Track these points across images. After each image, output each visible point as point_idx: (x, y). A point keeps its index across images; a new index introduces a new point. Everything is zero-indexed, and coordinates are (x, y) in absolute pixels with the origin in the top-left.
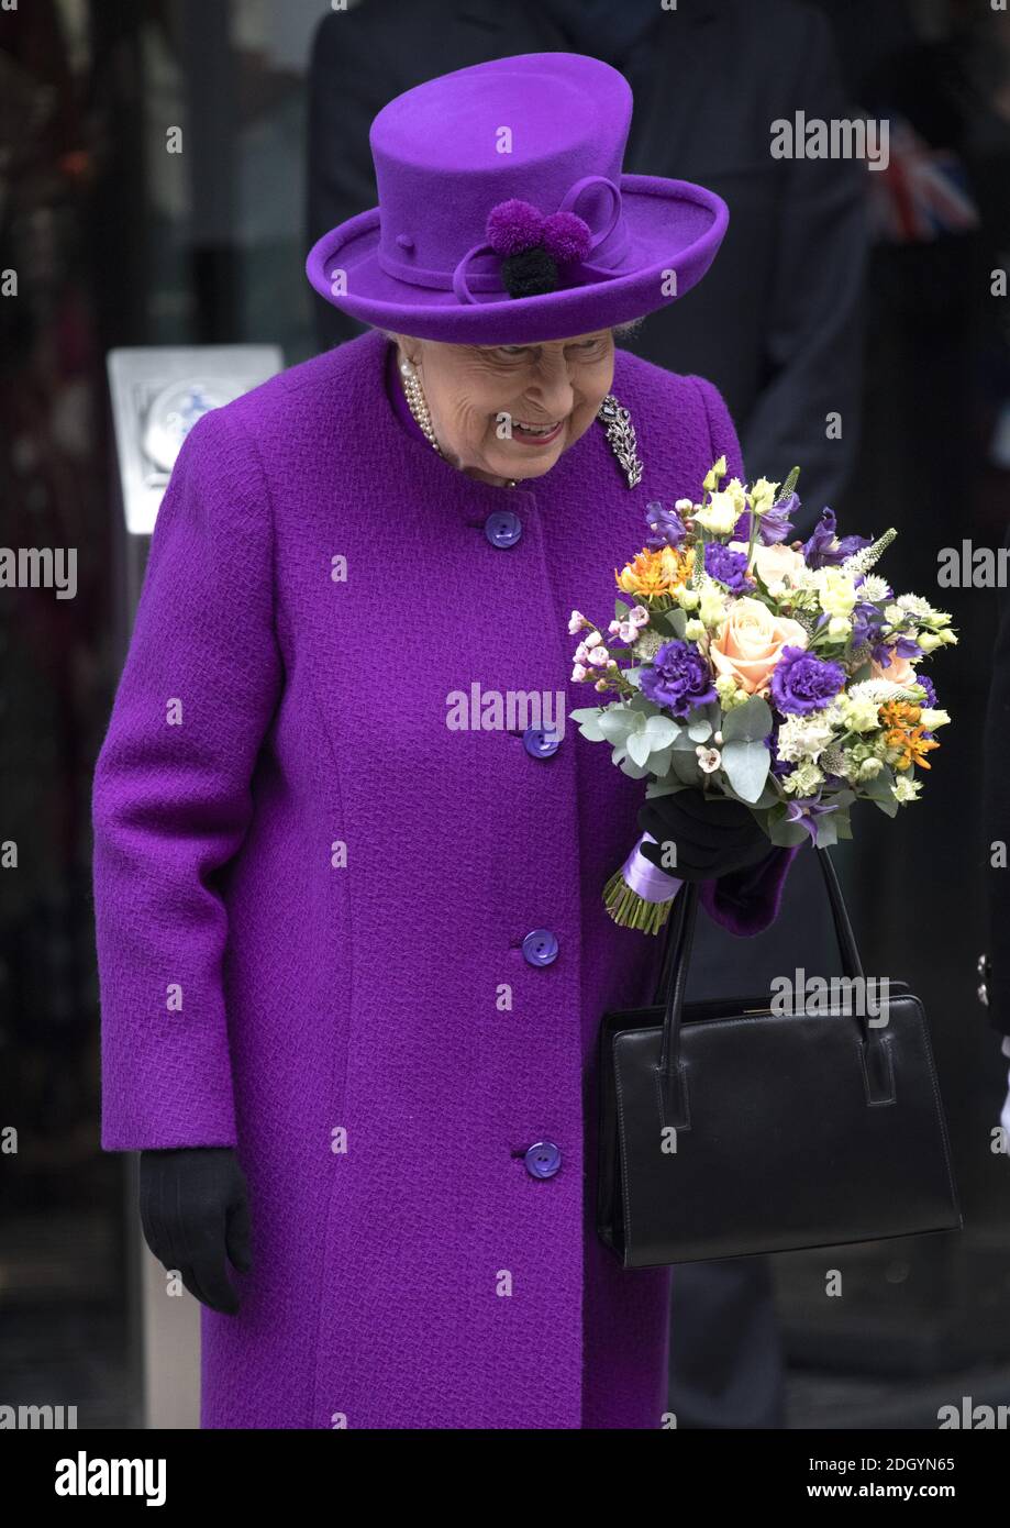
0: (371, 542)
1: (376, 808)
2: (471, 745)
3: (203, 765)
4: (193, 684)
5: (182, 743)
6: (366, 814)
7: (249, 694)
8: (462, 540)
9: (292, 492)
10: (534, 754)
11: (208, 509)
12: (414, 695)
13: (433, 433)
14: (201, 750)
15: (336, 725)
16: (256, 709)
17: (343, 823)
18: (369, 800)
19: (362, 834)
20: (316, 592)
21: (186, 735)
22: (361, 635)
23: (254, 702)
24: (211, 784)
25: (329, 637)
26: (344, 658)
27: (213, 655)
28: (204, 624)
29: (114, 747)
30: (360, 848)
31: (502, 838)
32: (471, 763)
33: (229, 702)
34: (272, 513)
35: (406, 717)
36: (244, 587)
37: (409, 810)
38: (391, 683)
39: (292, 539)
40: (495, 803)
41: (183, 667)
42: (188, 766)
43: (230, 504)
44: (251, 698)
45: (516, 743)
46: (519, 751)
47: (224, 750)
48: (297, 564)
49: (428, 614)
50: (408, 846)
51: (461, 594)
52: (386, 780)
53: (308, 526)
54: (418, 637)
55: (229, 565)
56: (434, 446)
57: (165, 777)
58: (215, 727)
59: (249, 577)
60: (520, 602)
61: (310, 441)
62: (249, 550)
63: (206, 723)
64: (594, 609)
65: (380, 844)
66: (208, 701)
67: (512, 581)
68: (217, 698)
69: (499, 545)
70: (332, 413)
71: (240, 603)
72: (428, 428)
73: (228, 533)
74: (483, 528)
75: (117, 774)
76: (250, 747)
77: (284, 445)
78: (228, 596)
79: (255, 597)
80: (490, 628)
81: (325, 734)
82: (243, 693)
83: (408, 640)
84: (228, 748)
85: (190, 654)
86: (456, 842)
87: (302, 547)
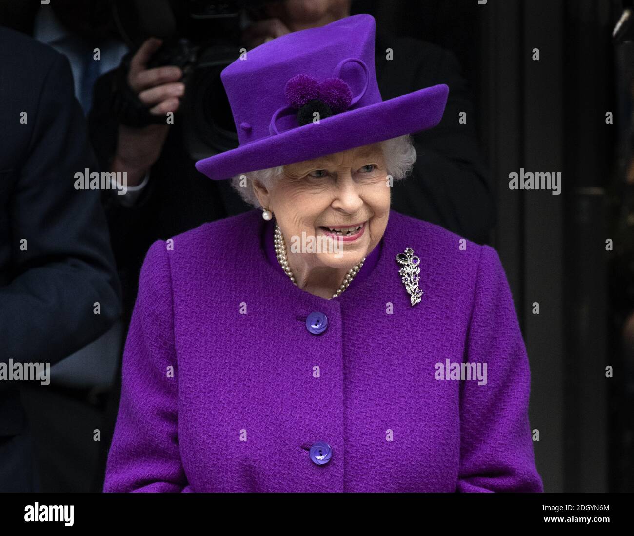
0: (231, 324)
8: (291, 327)
9: (185, 291)
10: (315, 461)
20: (191, 353)
34: (172, 302)
39: (181, 319)
45: (305, 454)
46: (306, 459)
48: (182, 335)
53: (192, 312)
69: (313, 332)
74: (305, 321)
87: (186, 324)
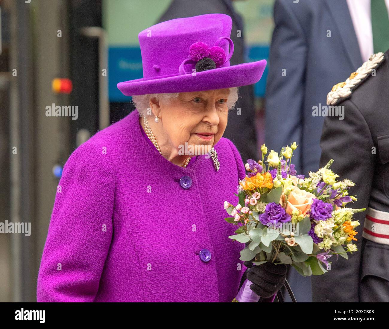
1: (155, 280)
2: (184, 257)
3: (85, 269)
4: (83, 239)
5: (78, 261)
6: (151, 283)
7: (103, 243)
8: (173, 186)
9: (121, 169)
10: (204, 260)
11: (92, 176)
12: (165, 240)
13: (159, 148)
14: (85, 264)
15: (140, 251)
16: (105, 249)
17: (143, 286)
18: (153, 277)
19: (150, 290)
20: (131, 204)
21: (80, 258)
22: (147, 219)
23: (105, 246)
24: (88, 276)
25: (137, 220)
26: (142, 227)
27: (91, 229)
28: (88, 218)
29: (51, 265)
30: (149, 295)
31: (196, 291)
32: (184, 264)
33: (97, 246)
34: (115, 176)
35: (163, 247)
36: (105, 203)
37: (166, 281)
38: (158, 236)
39: (121, 186)
40: (193, 278)
41: (79, 234)
42: (79, 270)
43: (100, 174)
44: (104, 244)
45: (197, 257)
46: (198, 259)
47: (94, 264)
49: (166, 212)
50: (166, 294)
51: (175, 205)
52: (158, 270)
53: (127, 180)
54: (164, 220)
55: (100, 195)
56: (160, 153)
57: (71, 274)
58: (91, 255)
59: (107, 199)
60: (193, 208)
61: (123, 151)
62: (107, 190)
63: (87, 253)
64: (213, 212)
65: (156, 293)
66: (88, 246)
67: (190, 200)
68: (92, 244)
69: (185, 188)
70: (127, 142)
71: (103, 209)
72: (157, 147)
73: (99, 184)
74: (179, 181)
75: (52, 275)
76: (102, 263)
77: (116, 153)
78: (99, 206)
79: (109, 206)
80: (185, 217)
81: (136, 255)
82: (101, 242)
83: (161, 220)
84: (95, 263)
85: (82, 229)
86: (181, 292)
87: (125, 188)
